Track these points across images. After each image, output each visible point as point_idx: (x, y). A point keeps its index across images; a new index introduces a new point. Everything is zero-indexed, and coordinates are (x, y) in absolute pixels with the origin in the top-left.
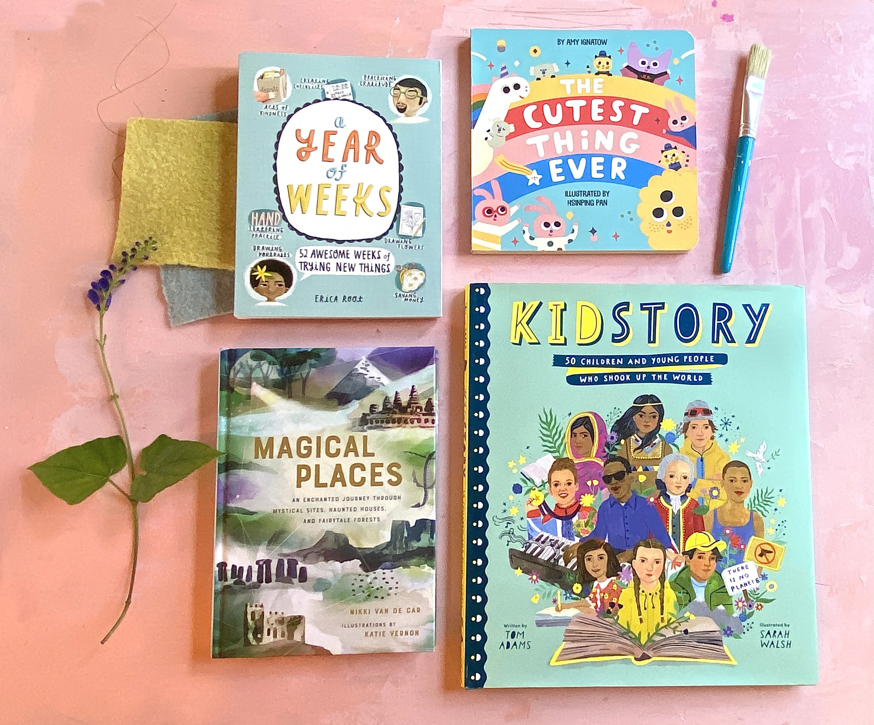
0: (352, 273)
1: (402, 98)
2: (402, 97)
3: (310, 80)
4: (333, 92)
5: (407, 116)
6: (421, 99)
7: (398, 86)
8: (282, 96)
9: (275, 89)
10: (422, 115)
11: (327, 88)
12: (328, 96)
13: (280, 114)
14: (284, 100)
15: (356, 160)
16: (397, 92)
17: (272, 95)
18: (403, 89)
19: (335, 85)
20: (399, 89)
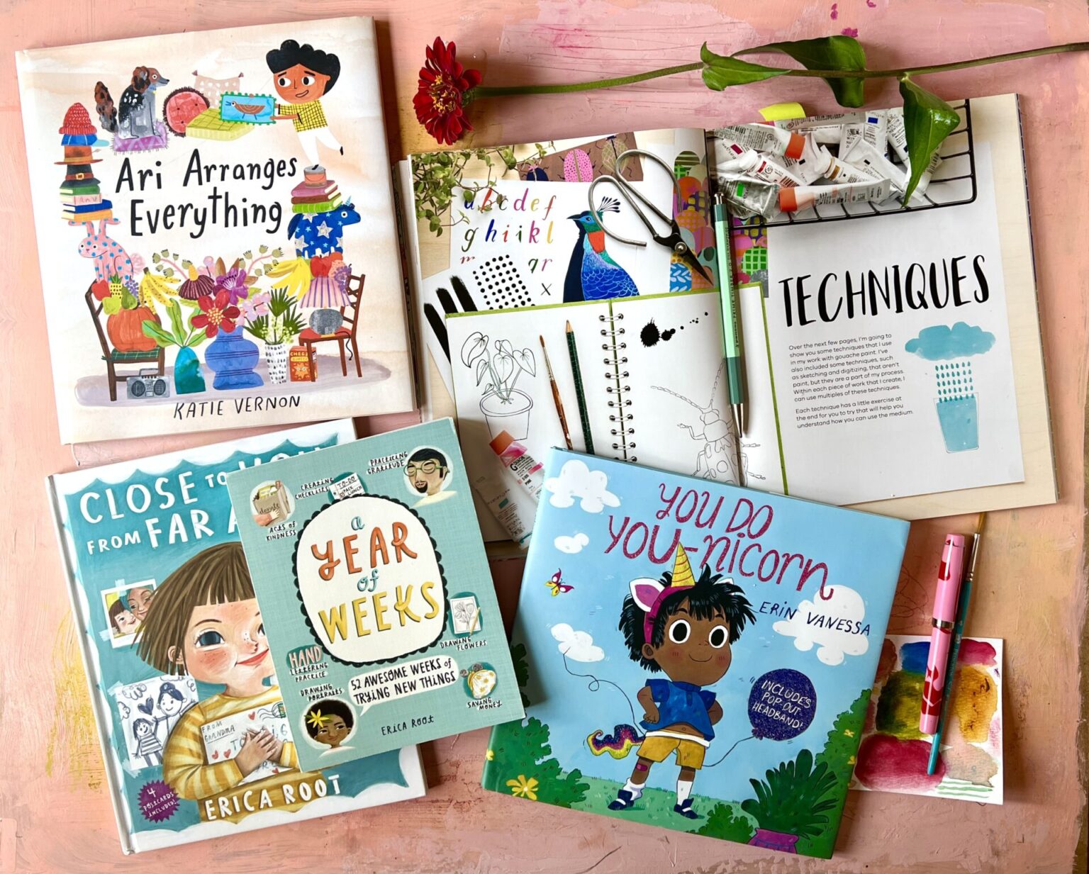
0: (414, 692)
1: (420, 476)
2: (419, 473)
3: (312, 484)
4: (341, 491)
5: (430, 494)
6: (441, 470)
7: (411, 462)
8: (285, 512)
9: (276, 507)
10: (446, 490)
11: (333, 488)
12: (336, 497)
13: (289, 534)
14: (289, 516)
15: (386, 561)
16: (412, 469)
17: (274, 515)
18: (418, 464)
19: (341, 482)
20: (413, 466)
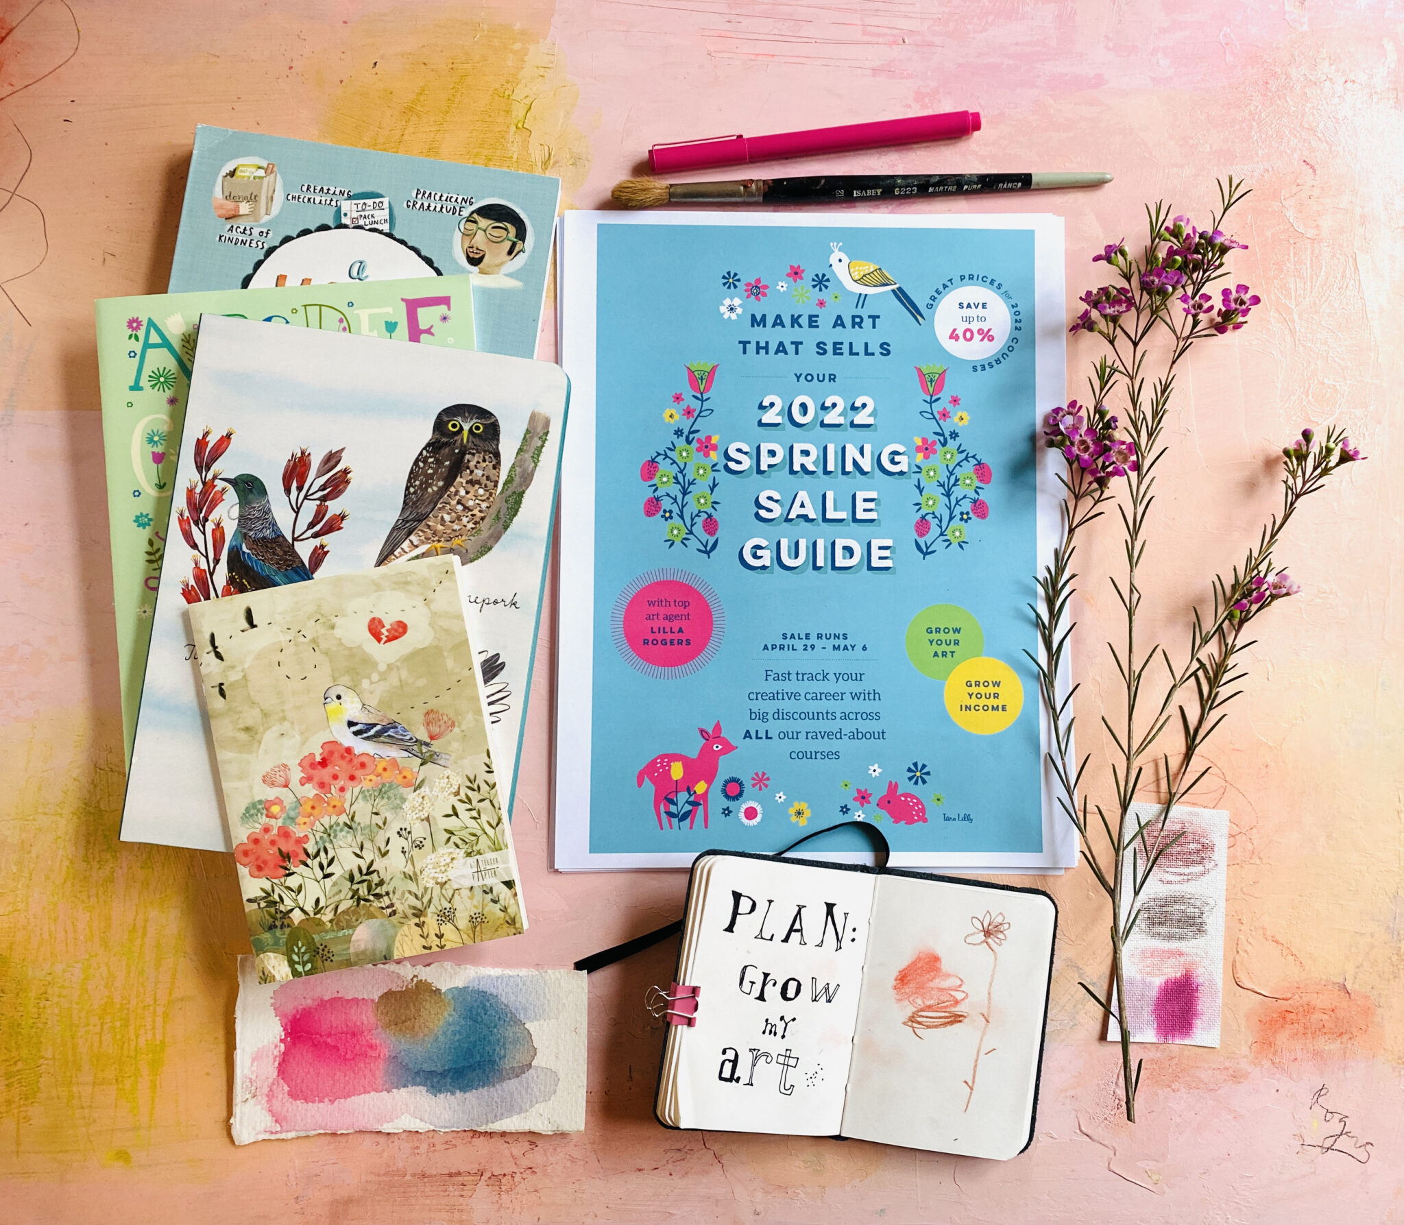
1: (480, 240)
2: (480, 236)
3: (318, 188)
4: (355, 215)
6: (514, 245)
7: (475, 216)
8: (263, 211)
9: (253, 199)
10: (510, 275)
11: (346, 206)
12: (345, 221)
13: (254, 244)
14: (265, 219)
16: (471, 226)
17: (244, 208)
18: (484, 223)
19: (362, 202)
20: (475, 222)
